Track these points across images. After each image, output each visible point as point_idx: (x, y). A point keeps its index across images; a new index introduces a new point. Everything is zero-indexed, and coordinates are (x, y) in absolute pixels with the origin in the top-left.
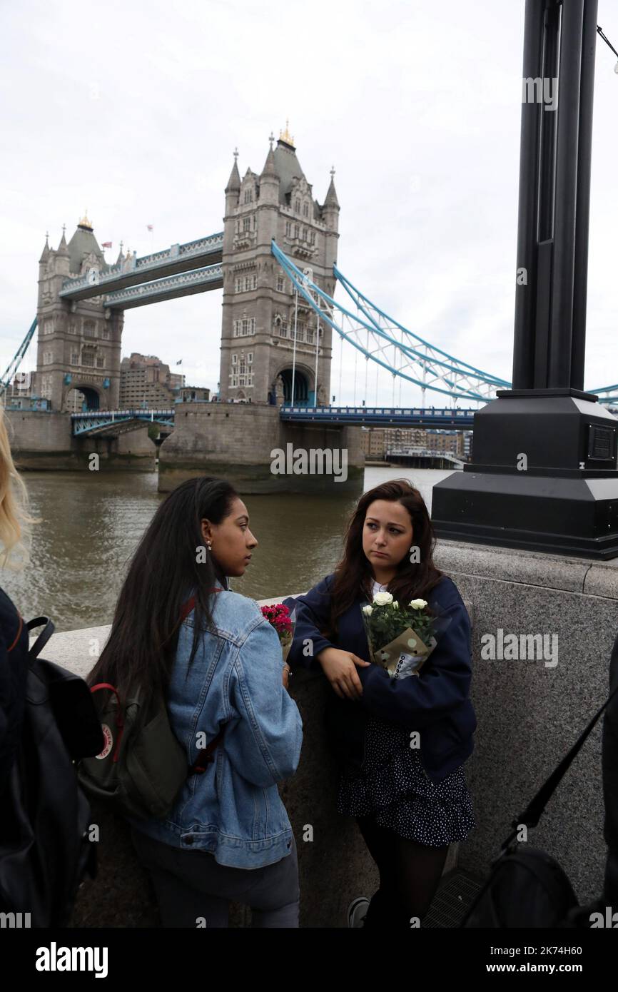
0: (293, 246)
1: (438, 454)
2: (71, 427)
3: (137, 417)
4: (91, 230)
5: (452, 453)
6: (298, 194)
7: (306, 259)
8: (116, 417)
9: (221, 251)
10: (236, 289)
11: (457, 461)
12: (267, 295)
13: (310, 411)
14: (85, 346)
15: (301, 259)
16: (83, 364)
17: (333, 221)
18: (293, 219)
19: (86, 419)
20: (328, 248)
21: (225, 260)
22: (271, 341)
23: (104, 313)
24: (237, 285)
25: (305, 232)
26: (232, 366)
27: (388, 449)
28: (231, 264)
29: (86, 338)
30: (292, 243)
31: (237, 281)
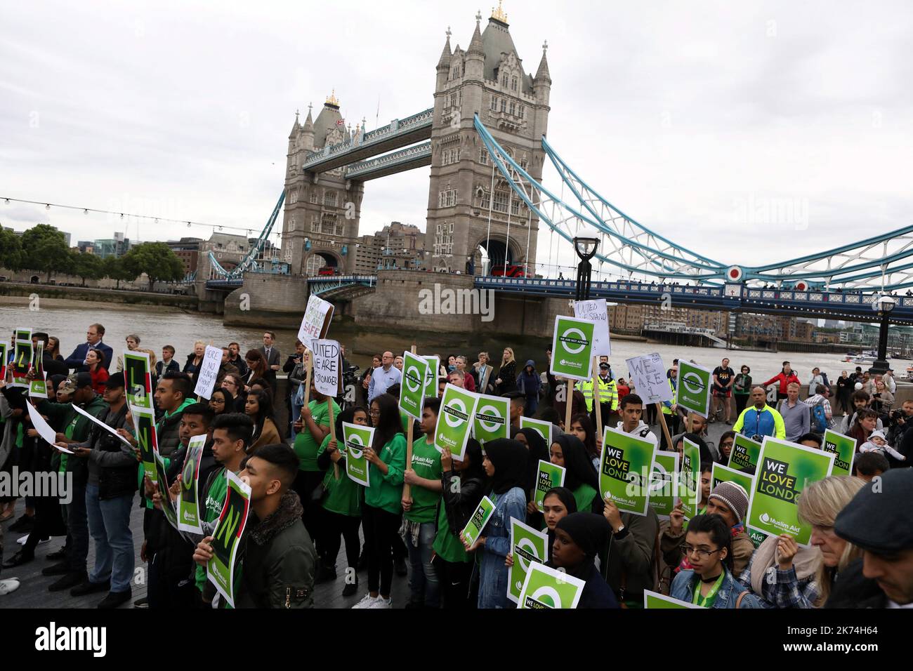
0: (498, 120)
1: (698, 331)
2: (307, 289)
3: (359, 282)
4: (337, 107)
5: (714, 330)
6: (506, 69)
7: (513, 132)
8: (343, 282)
9: (431, 125)
10: (443, 162)
11: (717, 339)
12: (469, 168)
13: (521, 282)
14: (325, 214)
15: (507, 132)
16: (322, 231)
17: (543, 94)
18: (500, 93)
19: (319, 283)
20: (537, 120)
21: (434, 134)
22: (472, 213)
23: (345, 184)
24: (443, 158)
25: (513, 105)
26: (436, 235)
27: (645, 324)
28: (439, 138)
29: (327, 207)
30: (497, 117)
31: (444, 154)
